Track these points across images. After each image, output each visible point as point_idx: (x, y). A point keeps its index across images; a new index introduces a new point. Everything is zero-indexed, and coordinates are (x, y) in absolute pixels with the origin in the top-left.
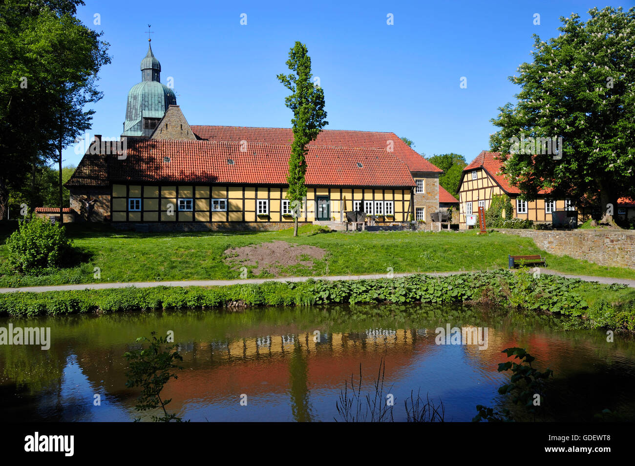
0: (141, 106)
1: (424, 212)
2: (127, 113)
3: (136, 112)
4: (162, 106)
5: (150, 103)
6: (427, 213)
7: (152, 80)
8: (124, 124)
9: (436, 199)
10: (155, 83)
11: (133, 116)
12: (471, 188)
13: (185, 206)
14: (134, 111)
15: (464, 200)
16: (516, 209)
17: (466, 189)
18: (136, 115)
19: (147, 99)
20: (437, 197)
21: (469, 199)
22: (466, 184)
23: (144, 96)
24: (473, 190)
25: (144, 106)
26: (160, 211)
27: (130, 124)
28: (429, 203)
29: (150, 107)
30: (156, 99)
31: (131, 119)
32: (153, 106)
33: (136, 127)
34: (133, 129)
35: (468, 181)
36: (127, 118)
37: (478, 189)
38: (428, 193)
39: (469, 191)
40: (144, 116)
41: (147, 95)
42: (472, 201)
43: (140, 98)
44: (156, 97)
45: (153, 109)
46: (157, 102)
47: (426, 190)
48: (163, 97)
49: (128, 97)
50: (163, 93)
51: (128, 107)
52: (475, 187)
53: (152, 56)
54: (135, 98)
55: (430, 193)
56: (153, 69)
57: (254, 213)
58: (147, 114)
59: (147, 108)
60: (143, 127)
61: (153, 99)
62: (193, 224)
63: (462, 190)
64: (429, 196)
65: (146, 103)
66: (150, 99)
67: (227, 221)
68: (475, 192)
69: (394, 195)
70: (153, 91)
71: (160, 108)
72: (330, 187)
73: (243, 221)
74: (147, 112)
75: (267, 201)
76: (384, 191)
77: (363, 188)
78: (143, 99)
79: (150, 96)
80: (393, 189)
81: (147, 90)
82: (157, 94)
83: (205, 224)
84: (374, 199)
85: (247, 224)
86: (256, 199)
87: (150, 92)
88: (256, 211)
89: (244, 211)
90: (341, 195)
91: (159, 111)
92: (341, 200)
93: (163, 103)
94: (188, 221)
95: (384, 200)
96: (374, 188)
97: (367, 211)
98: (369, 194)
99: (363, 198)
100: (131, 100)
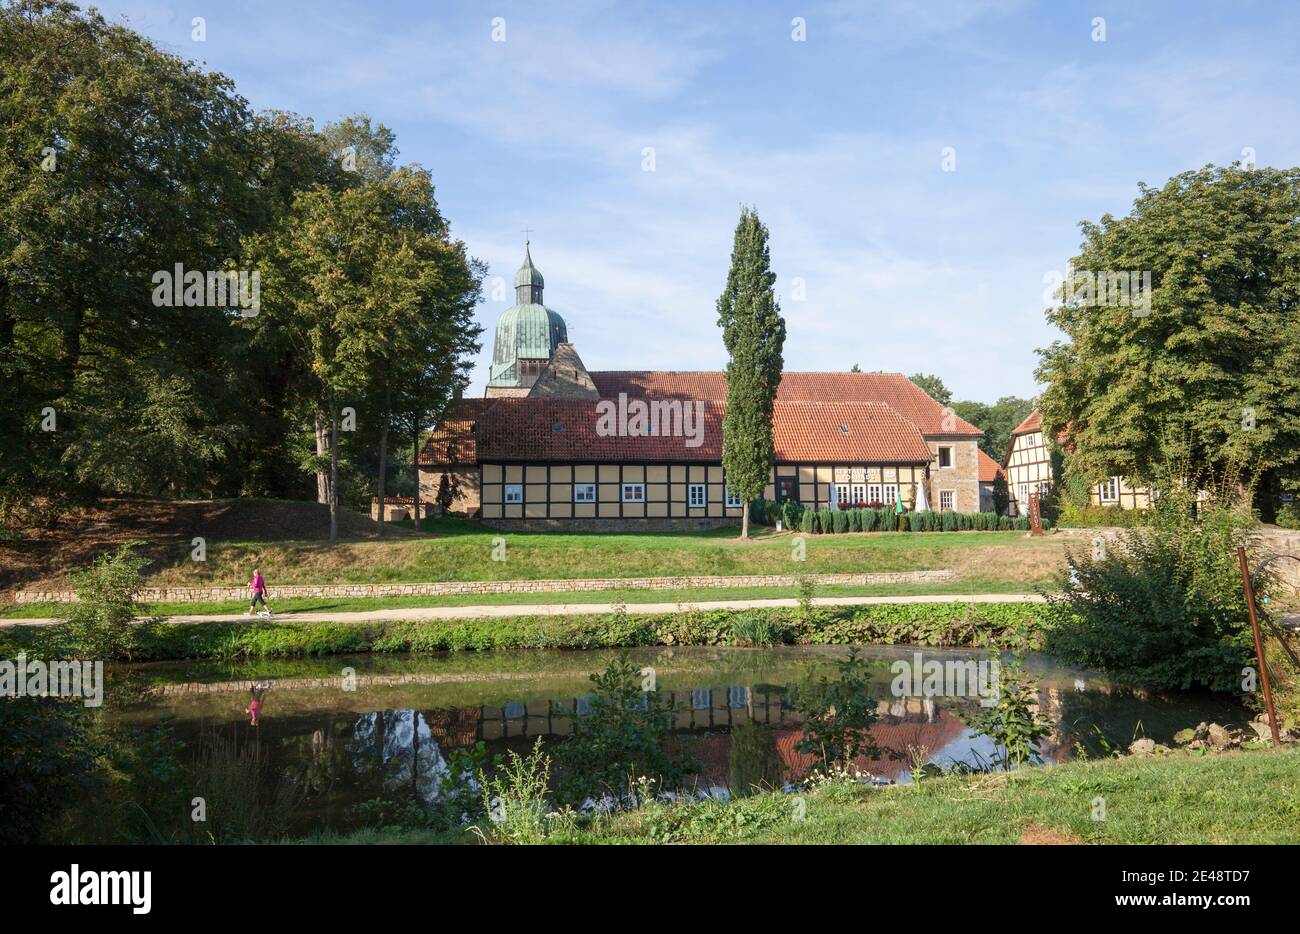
0: (516, 341)
1: (954, 497)
2: (495, 353)
3: (508, 352)
4: (546, 340)
5: (528, 337)
6: (958, 500)
7: (532, 302)
8: (491, 368)
9: (974, 478)
10: (536, 305)
11: (504, 356)
12: (1025, 461)
13: (585, 495)
14: (505, 349)
15: (1015, 480)
16: (1099, 494)
17: (1018, 462)
18: (509, 354)
19: (523, 331)
20: (976, 474)
21: (1024, 478)
22: (1017, 455)
23: (519, 327)
24: (1028, 465)
25: (520, 341)
26: (549, 502)
27: (499, 369)
28: (962, 483)
29: (528, 342)
30: (538, 330)
31: (501, 362)
32: (533, 341)
33: (508, 373)
34: (503, 377)
35: (1020, 451)
36: (495, 359)
37: (1037, 463)
38: (960, 468)
39: (1022, 465)
40: (520, 356)
41: (524, 324)
42: (1029, 482)
43: (514, 330)
44: (538, 327)
45: (533, 345)
46: (538, 335)
47: (957, 463)
48: (547, 327)
49: (497, 328)
50: (547, 320)
51: (496, 343)
52: (1033, 460)
53: (531, 265)
54: (507, 330)
55: (962, 468)
56: (532, 285)
57: (685, 504)
58: (524, 353)
59: (524, 345)
60: (519, 372)
61: (533, 330)
62: (596, 521)
63: (1011, 464)
64: (962, 472)
65: (523, 337)
66: (528, 330)
67: (646, 516)
68: (1033, 468)
69: (898, 474)
70: (533, 319)
71: (543, 344)
72: (798, 464)
73: (669, 517)
74: (524, 350)
75: (704, 486)
76: (882, 468)
77: (849, 464)
78: (519, 331)
79: (528, 327)
80: (897, 465)
81: (523, 317)
82: (538, 323)
83: (613, 521)
84: (866, 480)
85: (674, 521)
86: (687, 483)
87: (528, 320)
88: (687, 502)
89: (669, 502)
90: (816, 476)
91: (543, 349)
92: (816, 483)
93: (548, 336)
94: (589, 516)
95: (882, 483)
96: (866, 465)
97: (856, 501)
98: (858, 474)
99: (850, 480)
100: (501, 333)
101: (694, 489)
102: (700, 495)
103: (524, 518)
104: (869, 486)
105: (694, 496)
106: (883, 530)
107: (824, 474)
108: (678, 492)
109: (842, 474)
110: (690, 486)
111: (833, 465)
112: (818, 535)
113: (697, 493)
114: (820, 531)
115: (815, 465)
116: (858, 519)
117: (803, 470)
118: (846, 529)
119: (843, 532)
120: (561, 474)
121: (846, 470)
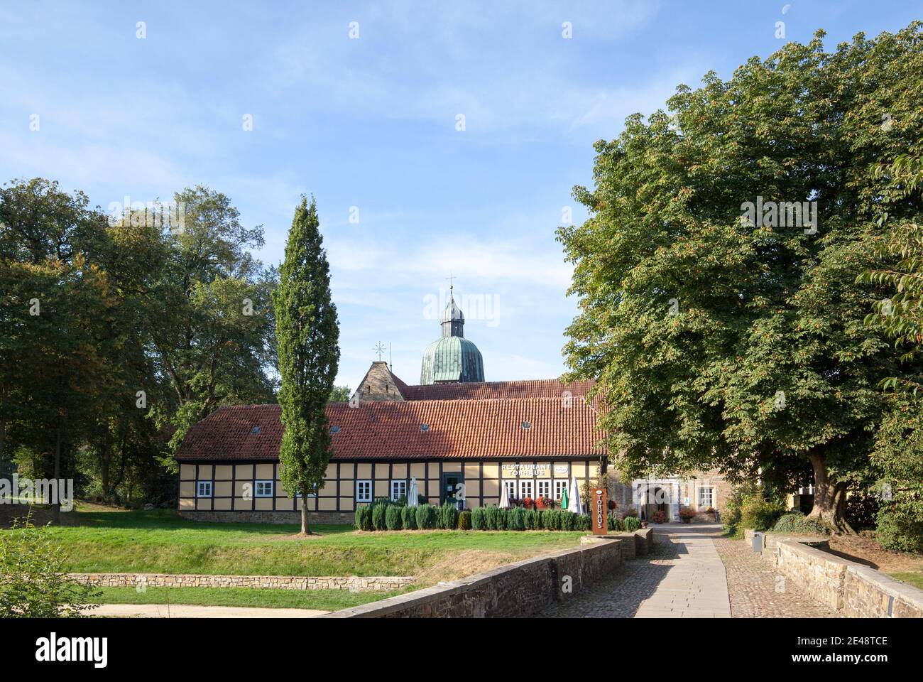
0: (434, 368)
3: (429, 375)
4: (458, 365)
5: (444, 363)
7: (452, 335)
10: (455, 337)
13: (264, 491)
18: (429, 378)
19: (440, 359)
23: (438, 356)
25: (438, 367)
26: (233, 497)
29: (444, 367)
30: (452, 357)
32: (448, 366)
40: (436, 380)
41: (441, 353)
43: (434, 358)
44: (452, 355)
45: (448, 370)
46: (452, 361)
48: (460, 355)
49: (423, 358)
50: (460, 349)
53: (453, 305)
54: (429, 359)
56: (454, 322)
58: (440, 376)
59: (440, 370)
61: (448, 357)
62: (273, 513)
65: (440, 364)
66: (444, 357)
67: (317, 510)
69: (570, 470)
70: (448, 349)
71: (456, 369)
72: (463, 461)
73: (338, 510)
74: (440, 374)
75: (370, 482)
76: (552, 464)
77: (517, 460)
78: (437, 359)
79: (444, 355)
80: (570, 460)
81: (441, 349)
82: (452, 352)
83: (287, 514)
84: (535, 476)
85: (342, 514)
86: (355, 479)
87: (445, 350)
88: (355, 497)
89: (338, 497)
90: (481, 473)
91: (456, 373)
92: (482, 479)
93: (460, 361)
94: (268, 509)
95: (553, 478)
96: (535, 460)
97: (524, 496)
98: (526, 470)
99: (518, 476)
100: (426, 361)
101: (361, 485)
102: (367, 491)
103: (213, 510)
104: (521, 482)
105: (361, 491)
106: (440, 528)
107: (491, 470)
108: (347, 488)
109: (509, 470)
110: (358, 482)
111: (500, 461)
112: (369, 532)
113: (364, 488)
114: (372, 529)
115: (482, 461)
116: (411, 516)
117: (468, 467)
118: (398, 526)
119: (396, 529)
120: (244, 471)
121: (513, 466)
